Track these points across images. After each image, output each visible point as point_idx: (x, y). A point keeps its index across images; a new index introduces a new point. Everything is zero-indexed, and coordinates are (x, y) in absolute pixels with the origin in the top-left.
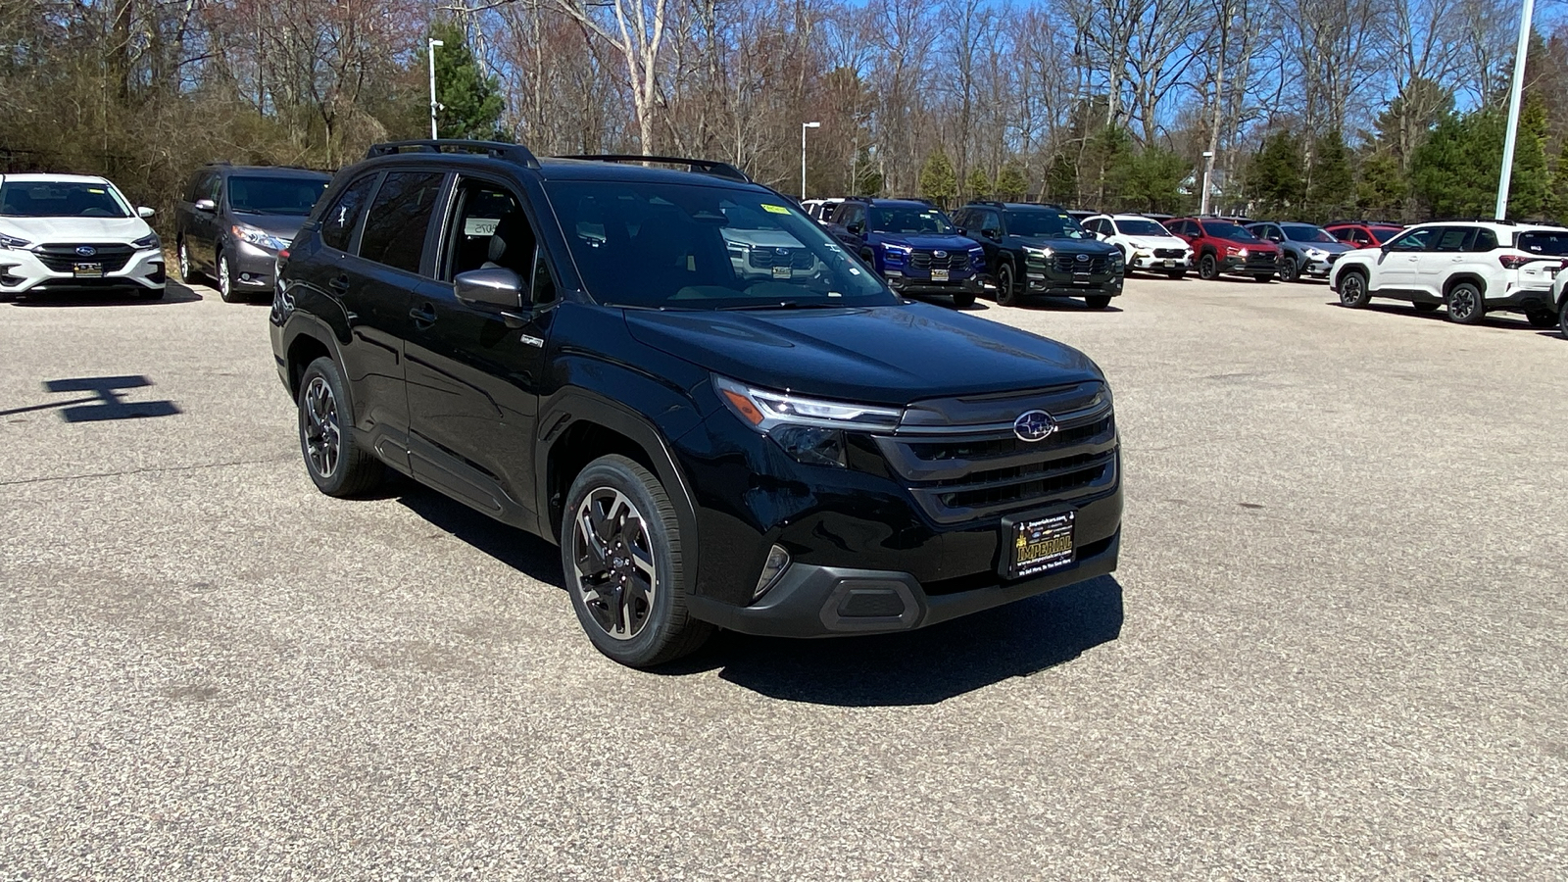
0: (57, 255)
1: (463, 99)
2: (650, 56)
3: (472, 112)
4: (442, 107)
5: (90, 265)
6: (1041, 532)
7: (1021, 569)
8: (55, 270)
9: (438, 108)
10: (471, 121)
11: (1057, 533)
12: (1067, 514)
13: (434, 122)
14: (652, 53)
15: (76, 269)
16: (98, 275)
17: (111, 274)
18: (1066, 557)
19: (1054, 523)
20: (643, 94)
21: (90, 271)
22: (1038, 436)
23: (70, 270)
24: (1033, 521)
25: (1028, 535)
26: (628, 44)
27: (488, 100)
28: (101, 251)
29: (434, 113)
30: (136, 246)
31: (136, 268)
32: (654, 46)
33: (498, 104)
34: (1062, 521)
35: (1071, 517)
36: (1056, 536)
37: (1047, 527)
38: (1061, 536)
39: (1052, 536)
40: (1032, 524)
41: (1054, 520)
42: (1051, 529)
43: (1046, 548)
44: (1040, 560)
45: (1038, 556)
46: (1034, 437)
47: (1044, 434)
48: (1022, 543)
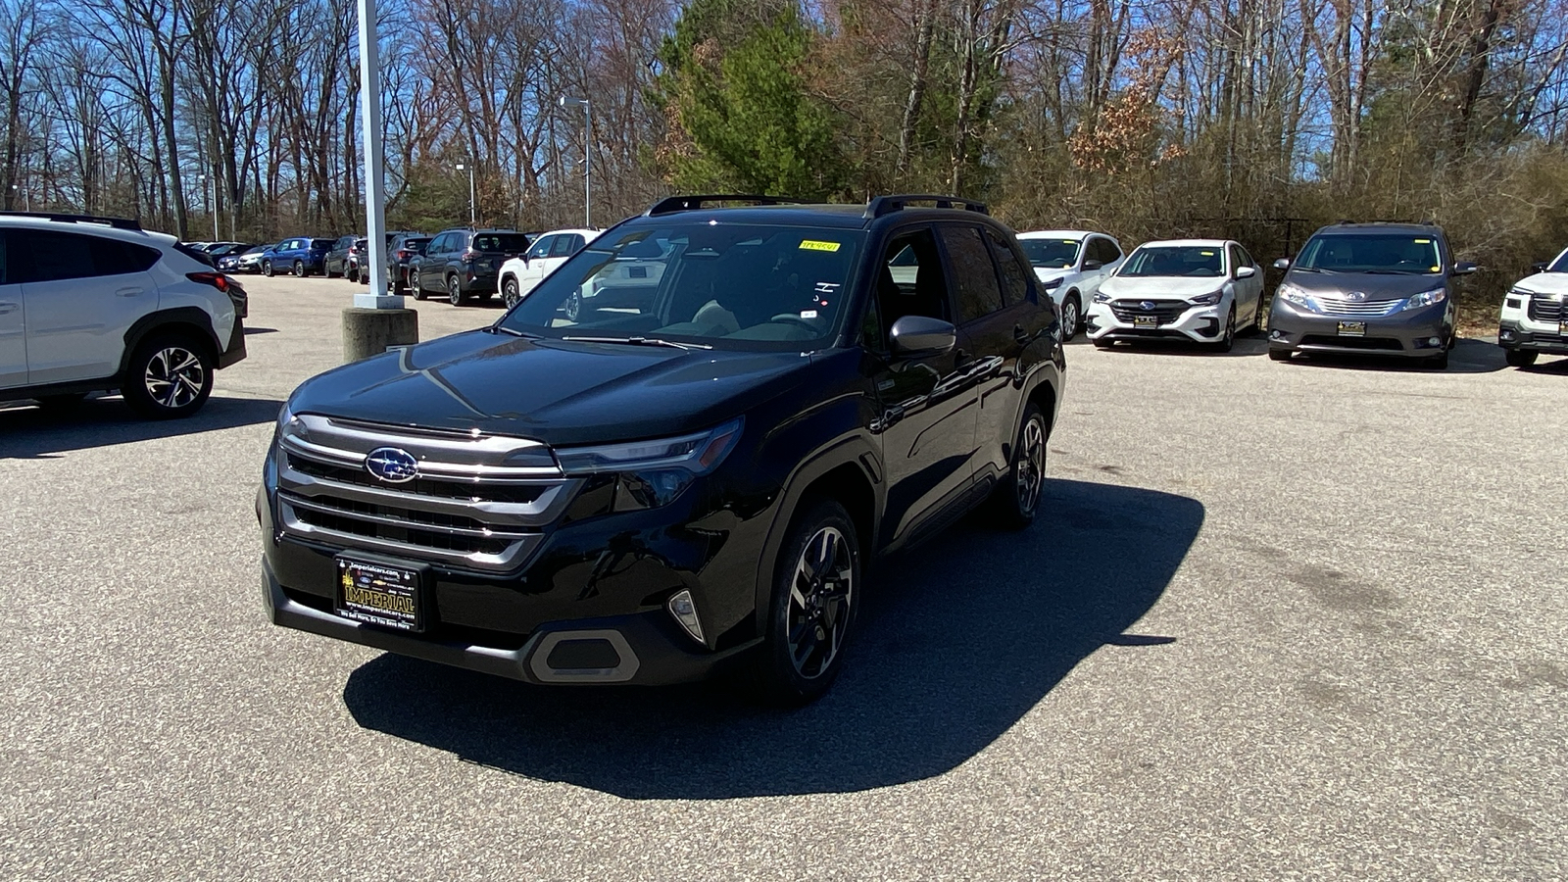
0: (1129, 309)
5: (1148, 318)
6: (371, 579)
8: (1123, 321)
11: (393, 589)
12: (401, 572)
15: (1137, 321)
16: (1153, 327)
17: (1165, 327)
18: (408, 621)
19: (386, 575)
21: (1147, 324)
22: (394, 477)
23: (1133, 321)
24: (355, 562)
25: (355, 577)
28: (1160, 306)
30: (1192, 302)
31: (1186, 323)
34: (396, 577)
35: (407, 577)
36: (390, 591)
37: (377, 576)
38: (397, 595)
39: (385, 589)
40: (356, 566)
41: (384, 572)
42: (384, 581)
43: (379, 599)
44: (372, 609)
45: (369, 605)
46: (388, 477)
47: (401, 478)
48: (348, 581)
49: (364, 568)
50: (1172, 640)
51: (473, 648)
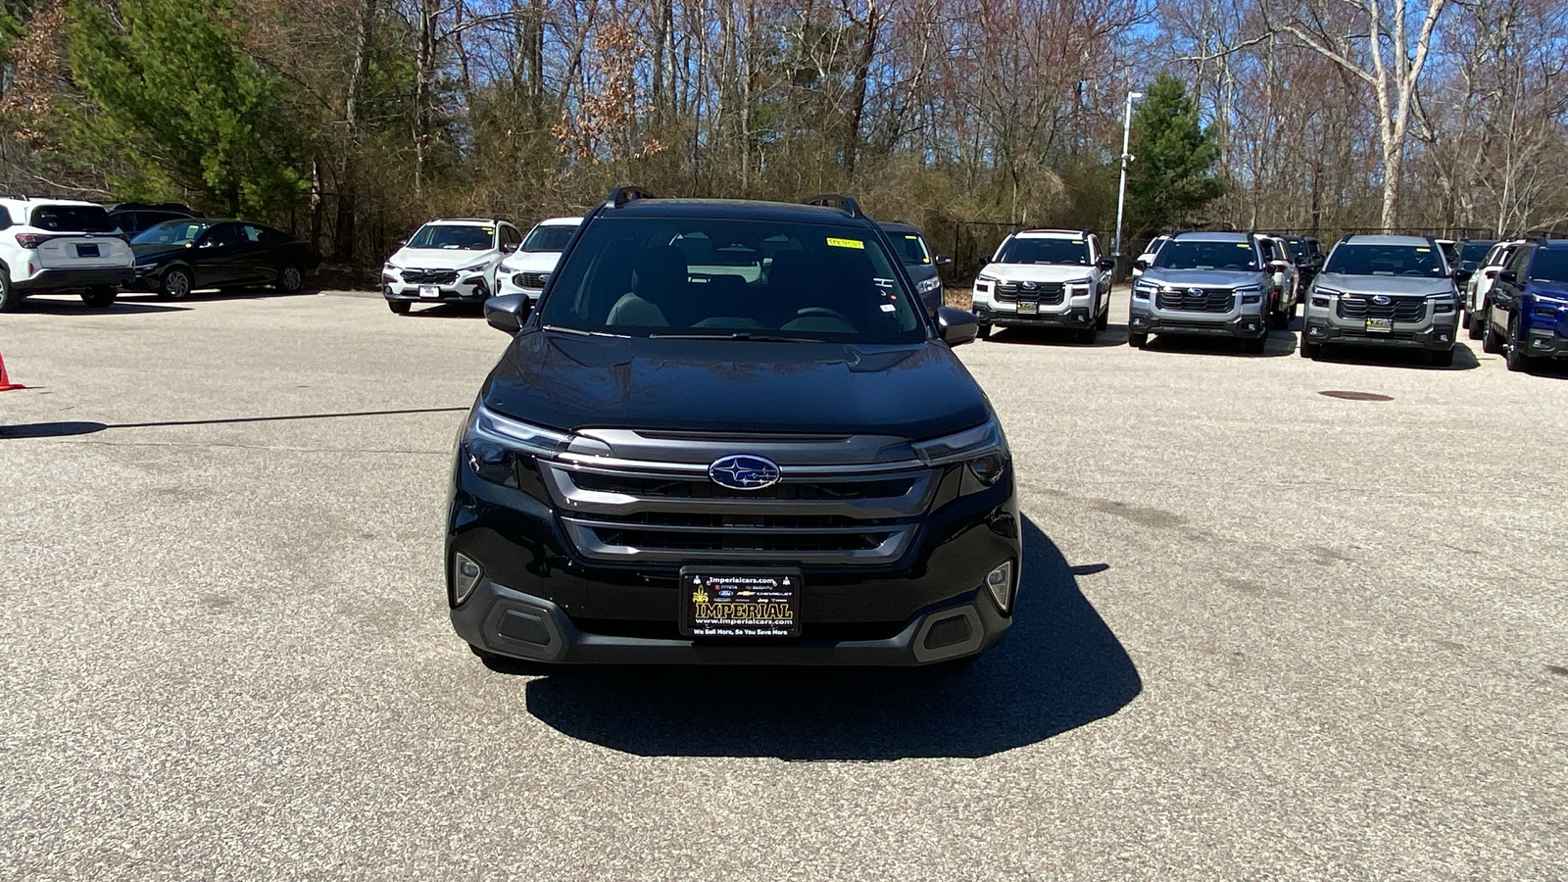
1: (1174, 148)
2: (1406, 87)
3: (1182, 160)
4: (1133, 158)
6: (735, 591)
7: (702, 627)
9: (1128, 160)
10: (1179, 170)
11: (763, 597)
12: (779, 578)
13: (1123, 173)
14: (1409, 83)
18: (780, 628)
19: (758, 585)
20: (1393, 125)
22: (749, 485)
24: (715, 576)
25: (712, 591)
26: (1382, 77)
27: (1202, 146)
29: (1124, 165)
32: (1413, 75)
33: (1214, 150)
34: (771, 585)
35: (786, 582)
36: (760, 600)
37: (742, 587)
38: (770, 602)
39: (753, 599)
40: (716, 580)
41: (755, 581)
42: (751, 591)
43: (744, 611)
44: (733, 622)
45: (729, 618)
46: (742, 485)
47: (760, 484)
48: (700, 598)
49: (727, 581)
50: (1105, 567)
51: (842, 644)
